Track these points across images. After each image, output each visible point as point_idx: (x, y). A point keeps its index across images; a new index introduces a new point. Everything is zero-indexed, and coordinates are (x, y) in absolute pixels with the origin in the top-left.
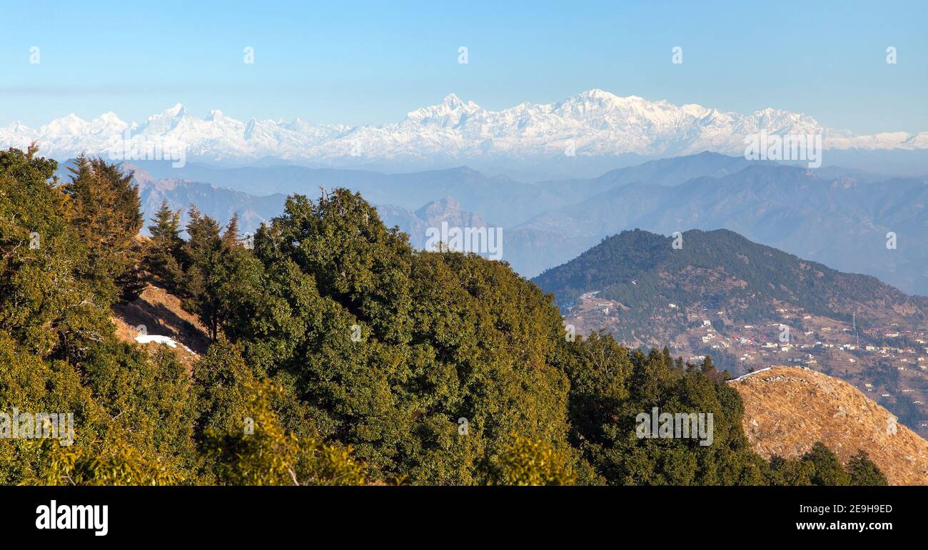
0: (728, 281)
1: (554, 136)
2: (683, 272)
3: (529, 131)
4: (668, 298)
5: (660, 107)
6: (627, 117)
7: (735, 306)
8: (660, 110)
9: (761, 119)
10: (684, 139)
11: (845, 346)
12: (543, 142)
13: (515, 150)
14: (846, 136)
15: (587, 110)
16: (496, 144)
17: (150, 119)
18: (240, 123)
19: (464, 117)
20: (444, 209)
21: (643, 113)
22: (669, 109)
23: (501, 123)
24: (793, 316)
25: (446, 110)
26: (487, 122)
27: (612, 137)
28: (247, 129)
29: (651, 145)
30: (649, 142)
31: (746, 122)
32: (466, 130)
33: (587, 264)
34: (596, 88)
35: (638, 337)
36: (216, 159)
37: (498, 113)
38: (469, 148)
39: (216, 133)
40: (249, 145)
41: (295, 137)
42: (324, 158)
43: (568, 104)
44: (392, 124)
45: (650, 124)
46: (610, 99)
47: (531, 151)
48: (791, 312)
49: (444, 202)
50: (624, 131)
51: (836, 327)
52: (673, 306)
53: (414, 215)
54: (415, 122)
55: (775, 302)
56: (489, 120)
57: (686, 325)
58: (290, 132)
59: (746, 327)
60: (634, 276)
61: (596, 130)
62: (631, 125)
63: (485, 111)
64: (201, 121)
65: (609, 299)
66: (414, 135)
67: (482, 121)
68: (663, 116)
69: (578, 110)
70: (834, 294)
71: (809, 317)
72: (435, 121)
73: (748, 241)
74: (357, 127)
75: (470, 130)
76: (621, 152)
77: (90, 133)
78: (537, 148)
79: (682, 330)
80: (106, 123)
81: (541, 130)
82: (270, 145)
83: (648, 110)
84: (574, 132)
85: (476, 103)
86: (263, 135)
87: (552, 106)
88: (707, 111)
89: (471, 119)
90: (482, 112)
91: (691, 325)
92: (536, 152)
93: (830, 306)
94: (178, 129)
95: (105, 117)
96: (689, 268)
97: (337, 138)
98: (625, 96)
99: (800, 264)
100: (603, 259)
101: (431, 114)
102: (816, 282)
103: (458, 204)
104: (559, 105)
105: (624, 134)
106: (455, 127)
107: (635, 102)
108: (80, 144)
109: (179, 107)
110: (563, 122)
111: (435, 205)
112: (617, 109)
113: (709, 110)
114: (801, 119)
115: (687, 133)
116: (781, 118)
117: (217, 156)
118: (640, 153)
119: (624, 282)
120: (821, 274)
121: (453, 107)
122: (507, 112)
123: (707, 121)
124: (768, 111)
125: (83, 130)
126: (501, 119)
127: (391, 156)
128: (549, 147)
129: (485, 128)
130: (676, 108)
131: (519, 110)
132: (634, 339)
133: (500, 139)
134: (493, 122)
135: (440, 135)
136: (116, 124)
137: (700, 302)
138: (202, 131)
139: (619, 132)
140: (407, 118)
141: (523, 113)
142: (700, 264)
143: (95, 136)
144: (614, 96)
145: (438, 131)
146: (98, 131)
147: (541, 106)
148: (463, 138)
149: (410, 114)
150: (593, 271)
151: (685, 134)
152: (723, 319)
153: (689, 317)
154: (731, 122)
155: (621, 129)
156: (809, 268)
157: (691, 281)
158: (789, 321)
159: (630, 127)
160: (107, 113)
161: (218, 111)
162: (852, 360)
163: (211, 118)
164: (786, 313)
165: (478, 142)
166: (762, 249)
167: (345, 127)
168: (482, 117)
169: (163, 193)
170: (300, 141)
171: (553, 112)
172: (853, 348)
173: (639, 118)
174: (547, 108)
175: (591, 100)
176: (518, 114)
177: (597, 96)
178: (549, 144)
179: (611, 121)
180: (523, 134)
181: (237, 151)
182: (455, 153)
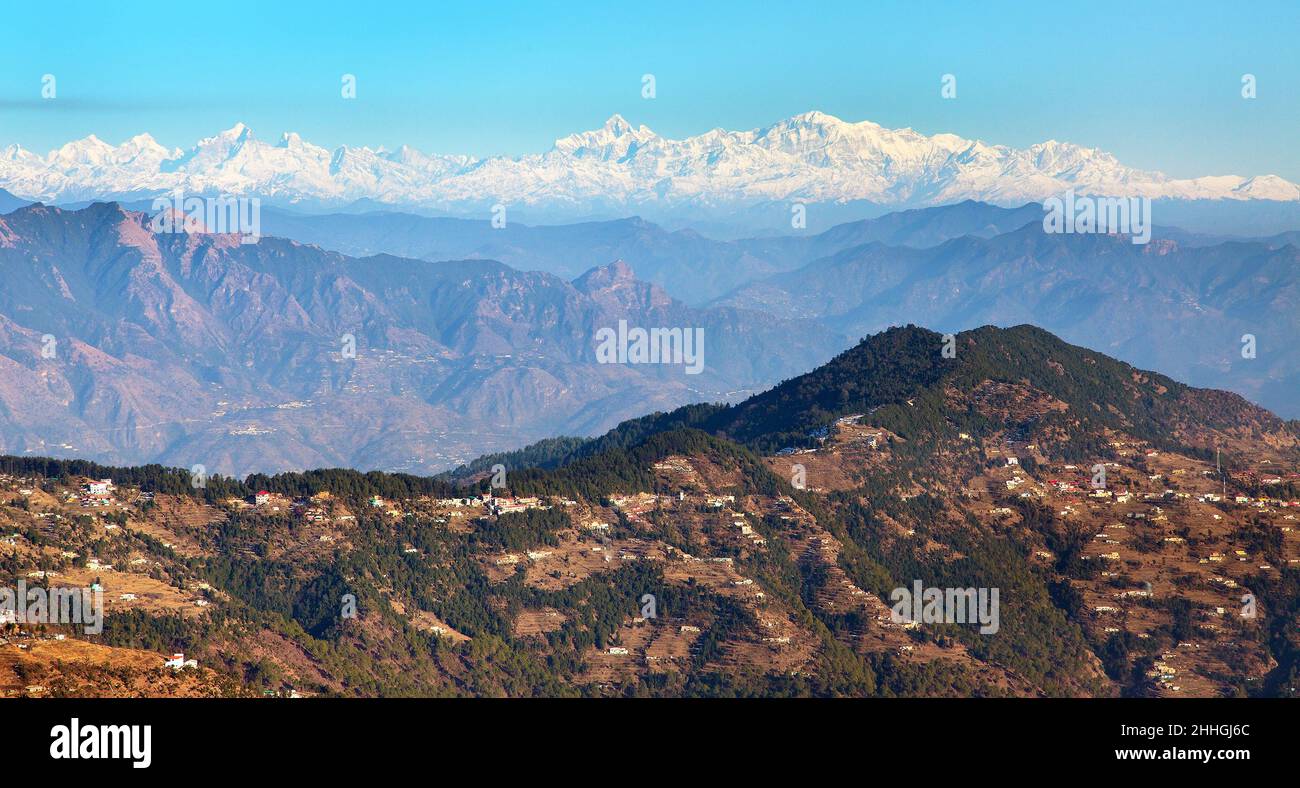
0: (1042, 401)
1: (757, 175)
2: (979, 388)
3: (723, 168)
4: (957, 424)
5: (902, 136)
6: (858, 149)
7: (1052, 438)
8: (903, 141)
9: (1040, 156)
10: (934, 181)
11: (1206, 496)
12: (741, 183)
13: (703, 194)
14: (1155, 179)
15: (802, 141)
16: (677, 185)
17: (200, 143)
18: (324, 151)
19: (633, 148)
20: (612, 279)
21: (879, 145)
22: (914, 139)
23: (684, 156)
24: (1132, 452)
25: (608, 137)
26: (665, 155)
27: (836, 178)
28: (334, 160)
29: (889, 189)
30: (887, 184)
31: (1020, 159)
32: (636, 165)
33: (842, 375)
34: (815, 110)
35: (919, 482)
36: (292, 202)
37: (680, 143)
38: (639, 190)
39: (292, 165)
40: (337, 181)
41: (401, 171)
42: (440, 201)
43: (776, 131)
44: (534, 155)
45: (888, 161)
46: (834, 125)
47: (725, 195)
48: (1130, 447)
49: (612, 269)
50: (853, 169)
51: (1192, 469)
52: (964, 436)
53: (571, 286)
54: (565, 153)
55: (1108, 432)
56: (667, 152)
57: (984, 463)
58: (393, 164)
59: (1067, 467)
60: (910, 392)
61: (814, 168)
62: (862, 161)
63: (662, 140)
64: (270, 148)
65: (875, 426)
66: (565, 172)
67: (658, 153)
68: (908, 150)
69: (790, 140)
70: (1182, 419)
71: (1154, 454)
72: (594, 152)
73: (1060, 341)
74: (486, 160)
75: (641, 166)
76: (849, 199)
77: (117, 162)
78: (733, 192)
79: (978, 470)
80: (139, 148)
81: (739, 167)
82: (365, 183)
83: (886, 140)
84: (784, 171)
85: (651, 129)
86: (356, 168)
87: (755, 133)
88: (966, 144)
89: (643, 150)
90: (659, 141)
91: (991, 464)
92: (732, 197)
93: (1177, 434)
94: (238, 159)
95: (137, 139)
96: (987, 382)
97: (458, 174)
98: (854, 122)
99: (1135, 375)
100: (864, 368)
101: (588, 142)
102: (1156, 401)
103: (632, 272)
104: (763, 133)
105: (853, 173)
106: (621, 160)
107: (868, 129)
108: (103, 178)
109: (240, 127)
110: (769, 155)
111: (600, 273)
112: (843, 139)
113: (970, 142)
114: (1095, 157)
115: (939, 173)
116: (1068, 154)
117: (292, 196)
118: (874, 201)
119: (898, 402)
120: (1163, 390)
121: (618, 133)
122: (692, 142)
123: (966, 157)
124: (1051, 145)
125: (107, 158)
126: (684, 150)
127: (533, 200)
128: (750, 190)
129: (662, 163)
130: (924, 138)
131: (709, 139)
132: (912, 484)
133: (683, 178)
134: (673, 155)
135: (599, 172)
136: (153, 151)
137: (1001, 432)
138: (272, 162)
139: (846, 170)
140: (554, 147)
141: (714, 143)
142: (1001, 377)
143: (124, 167)
144: (839, 121)
145: (596, 165)
146: (127, 160)
147: (739, 134)
148: (632, 176)
149: (559, 142)
150: (852, 385)
151: (936, 174)
152: (1036, 456)
153: (987, 451)
154: (998, 159)
155: (848, 166)
156: (1146, 380)
157: (989, 401)
158: (1128, 461)
159: (861, 164)
160: (140, 134)
161: (294, 135)
162: (1216, 517)
163: (284, 144)
164: (1122, 448)
165: (653, 182)
166: (1081, 353)
167: (468, 160)
168: (658, 147)
169: (225, 252)
170: (406, 177)
171: (755, 142)
172: (1217, 499)
173: (874, 151)
174: (748, 136)
175: (808, 126)
176: (708, 144)
177: (816, 121)
178: (749, 187)
179: (834, 156)
180: (714, 172)
181: (321, 191)
182: (621, 196)
